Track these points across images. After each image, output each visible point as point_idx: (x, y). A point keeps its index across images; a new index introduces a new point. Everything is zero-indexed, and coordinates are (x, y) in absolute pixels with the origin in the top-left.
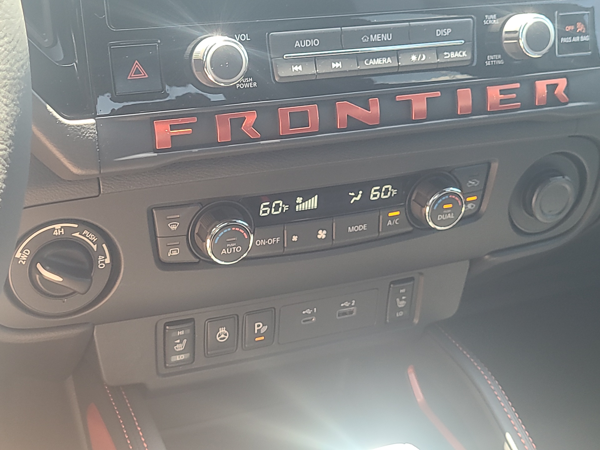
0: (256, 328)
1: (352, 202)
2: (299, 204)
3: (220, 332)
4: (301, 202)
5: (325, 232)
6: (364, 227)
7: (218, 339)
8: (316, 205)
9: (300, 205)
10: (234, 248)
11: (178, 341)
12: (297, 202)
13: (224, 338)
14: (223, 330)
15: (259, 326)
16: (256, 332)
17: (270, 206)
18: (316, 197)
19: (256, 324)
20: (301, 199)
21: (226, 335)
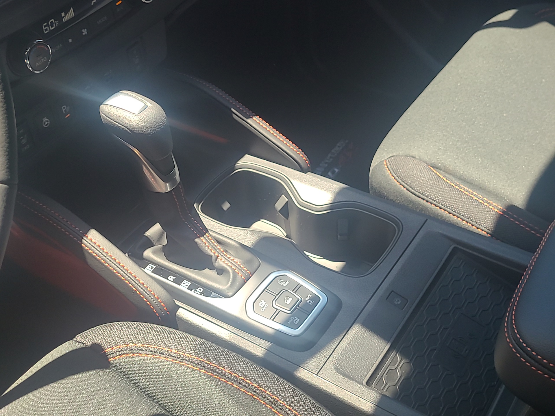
0: (64, 110)
1: (92, 4)
2: (63, 17)
3: (44, 121)
4: (64, 15)
5: (86, 30)
6: (105, 18)
7: (44, 126)
8: (73, 14)
9: (65, 18)
10: (42, 60)
11: (22, 138)
12: (62, 16)
13: (47, 124)
14: (45, 119)
15: (64, 108)
16: (64, 112)
17: (48, 25)
18: (72, 9)
19: (62, 108)
20: (64, 13)
21: (48, 122)
